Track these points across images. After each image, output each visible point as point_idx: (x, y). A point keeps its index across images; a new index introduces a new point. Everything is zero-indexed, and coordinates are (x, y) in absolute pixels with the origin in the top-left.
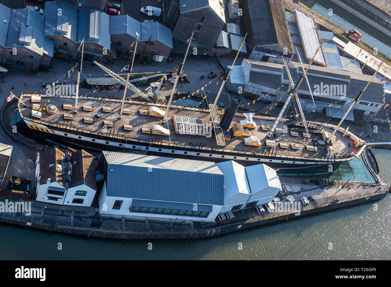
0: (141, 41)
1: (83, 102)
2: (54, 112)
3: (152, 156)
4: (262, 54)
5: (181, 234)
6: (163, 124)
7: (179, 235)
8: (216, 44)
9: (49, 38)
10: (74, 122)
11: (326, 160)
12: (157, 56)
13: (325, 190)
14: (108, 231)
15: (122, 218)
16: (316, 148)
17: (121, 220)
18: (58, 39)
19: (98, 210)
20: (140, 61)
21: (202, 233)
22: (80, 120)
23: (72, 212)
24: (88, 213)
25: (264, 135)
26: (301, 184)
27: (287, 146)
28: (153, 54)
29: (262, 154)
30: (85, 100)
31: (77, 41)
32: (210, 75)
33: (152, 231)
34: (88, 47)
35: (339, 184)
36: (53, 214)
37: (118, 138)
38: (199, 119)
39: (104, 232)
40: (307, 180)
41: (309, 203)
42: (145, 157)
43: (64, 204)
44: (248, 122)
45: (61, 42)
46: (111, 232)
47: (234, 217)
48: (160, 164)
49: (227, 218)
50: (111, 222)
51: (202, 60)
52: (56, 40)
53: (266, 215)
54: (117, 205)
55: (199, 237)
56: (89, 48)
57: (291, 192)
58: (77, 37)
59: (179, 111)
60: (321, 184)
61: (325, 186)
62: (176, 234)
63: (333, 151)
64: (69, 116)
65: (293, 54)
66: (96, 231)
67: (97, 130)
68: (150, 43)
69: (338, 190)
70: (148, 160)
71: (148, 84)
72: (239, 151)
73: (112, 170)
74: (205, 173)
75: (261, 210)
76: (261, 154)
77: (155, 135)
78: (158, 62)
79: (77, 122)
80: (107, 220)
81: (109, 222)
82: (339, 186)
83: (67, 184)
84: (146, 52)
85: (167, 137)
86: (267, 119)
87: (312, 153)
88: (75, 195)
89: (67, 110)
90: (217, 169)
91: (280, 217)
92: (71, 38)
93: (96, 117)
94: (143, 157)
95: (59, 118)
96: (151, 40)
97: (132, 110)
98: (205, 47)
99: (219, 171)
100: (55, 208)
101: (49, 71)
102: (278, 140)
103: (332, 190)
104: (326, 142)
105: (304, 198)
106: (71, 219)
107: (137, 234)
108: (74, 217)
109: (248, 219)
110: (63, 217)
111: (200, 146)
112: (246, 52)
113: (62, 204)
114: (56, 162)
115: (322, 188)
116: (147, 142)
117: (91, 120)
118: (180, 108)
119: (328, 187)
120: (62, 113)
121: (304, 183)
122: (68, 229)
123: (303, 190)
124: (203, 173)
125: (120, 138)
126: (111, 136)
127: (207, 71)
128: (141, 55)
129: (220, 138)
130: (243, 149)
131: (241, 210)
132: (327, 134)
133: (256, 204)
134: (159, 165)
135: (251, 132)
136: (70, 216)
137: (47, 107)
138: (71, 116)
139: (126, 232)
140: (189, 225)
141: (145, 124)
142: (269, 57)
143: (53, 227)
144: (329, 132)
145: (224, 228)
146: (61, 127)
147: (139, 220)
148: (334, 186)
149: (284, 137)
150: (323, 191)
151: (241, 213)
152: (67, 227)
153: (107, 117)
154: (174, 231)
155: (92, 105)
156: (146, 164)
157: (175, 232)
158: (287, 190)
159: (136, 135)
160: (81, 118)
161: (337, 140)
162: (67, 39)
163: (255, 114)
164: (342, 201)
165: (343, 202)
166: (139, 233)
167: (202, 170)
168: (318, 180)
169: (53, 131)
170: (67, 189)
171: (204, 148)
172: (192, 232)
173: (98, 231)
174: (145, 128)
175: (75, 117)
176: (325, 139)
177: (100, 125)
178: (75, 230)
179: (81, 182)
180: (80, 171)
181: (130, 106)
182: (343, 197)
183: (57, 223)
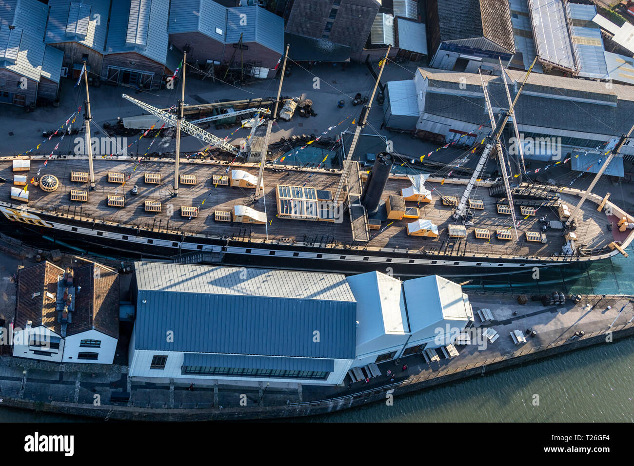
0: (227, 43)
1: (110, 165)
2: (53, 188)
3: (226, 269)
4: (454, 56)
5: (278, 410)
6: (256, 201)
7: (274, 412)
8: (369, 40)
9: (55, 47)
10: (89, 206)
11: (561, 259)
12: (257, 68)
13: (560, 315)
14: (141, 410)
15: (170, 383)
16: (544, 236)
17: (168, 388)
18: (71, 48)
19: (127, 370)
20: (226, 78)
21: (318, 407)
22: (101, 201)
23: (79, 376)
24: (108, 376)
25: (446, 214)
26: (513, 303)
27: (487, 235)
28: (249, 65)
29: (439, 253)
30: (114, 162)
31: (105, 50)
32: (356, 99)
33: (224, 408)
34: (127, 60)
35: (587, 302)
36: (42, 381)
37: (169, 232)
38: (324, 189)
39: (135, 412)
40: (525, 297)
41: (525, 341)
42: (212, 270)
43: (64, 361)
44: (416, 192)
45: (76, 53)
46: (146, 411)
47: (380, 374)
48: (239, 285)
49: (366, 376)
50: (149, 392)
51: (343, 70)
52: (67, 50)
53: (442, 368)
54: (159, 362)
55: (312, 414)
56: (128, 62)
57: (493, 321)
58: (106, 42)
59: (288, 175)
60: (552, 303)
61: (560, 306)
62: (269, 411)
63: (575, 241)
64: (81, 195)
65: (512, 55)
66: (120, 411)
67: (131, 219)
68: (242, 47)
69: (584, 313)
70: (217, 277)
71: (238, 122)
72: (395, 248)
73: (146, 301)
74: (322, 301)
75: (433, 359)
76: (436, 253)
77: (239, 224)
78: (259, 79)
79: (94, 204)
80: (142, 388)
81: (145, 393)
82: (587, 306)
83: (63, 329)
84: (237, 62)
85: (261, 227)
86: (454, 183)
87: (537, 245)
88: (81, 346)
89: (79, 184)
90: (345, 289)
91: (467, 370)
92: (94, 45)
93: (132, 194)
94: (209, 272)
95: (63, 198)
96: (244, 42)
97: (199, 177)
98: (347, 46)
99: (348, 295)
100: (48, 368)
101: (56, 107)
102: (471, 223)
103: (573, 313)
104: (564, 223)
105: (516, 332)
106: (75, 388)
107: (197, 414)
108: (80, 385)
109: (407, 377)
110: (61, 386)
111: (321, 242)
112: (425, 52)
113: (60, 362)
114: (45, 288)
115: (554, 310)
116: (223, 239)
117: (122, 200)
118: (290, 169)
119: (565, 309)
120: (68, 190)
121: (520, 302)
122: (69, 408)
123: (516, 317)
124: (317, 301)
125: (172, 233)
126: (156, 230)
127: (352, 92)
128: (228, 67)
129: (359, 226)
130: (403, 244)
131: (394, 360)
132: (566, 209)
133: (424, 348)
134: (235, 287)
135: (423, 209)
136: (74, 383)
137: (41, 181)
138: (85, 194)
139: (176, 411)
140: (294, 392)
141: (222, 203)
142: (467, 61)
143: (41, 405)
144: (572, 204)
145: (361, 396)
146: (65, 216)
147: (201, 387)
148: (576, 306)
149: (485, 218)
150: (555, 317)
151: (395, 365)
152: (67, 405)
153: (151, 192)
154: (264, 406)
155: (125, 170)
156: (211, 286)
157: (268, 408)
158: (484, 318)
159: (203, 225)
160: (103, 198)
161: (585, 218)
162: (87, 47)
163: (430, 176)
164: (590, 334)
165: (592, 336)
166: (199, 412)
167: (315, 295)
168: (545, 296)
169: (51, 224)
170: (63, 338)
171: (329, 246)
172: (299, 407)
173: (123, 411)
174: (221, 211)
175: (92, 195)
176: (563, 217)
177: (137, 208)
178: (81, 409)
179: (87, 324)
180: (87, 303)
181: (196, 170)
182: (592, 326)
183: (49, 397)
